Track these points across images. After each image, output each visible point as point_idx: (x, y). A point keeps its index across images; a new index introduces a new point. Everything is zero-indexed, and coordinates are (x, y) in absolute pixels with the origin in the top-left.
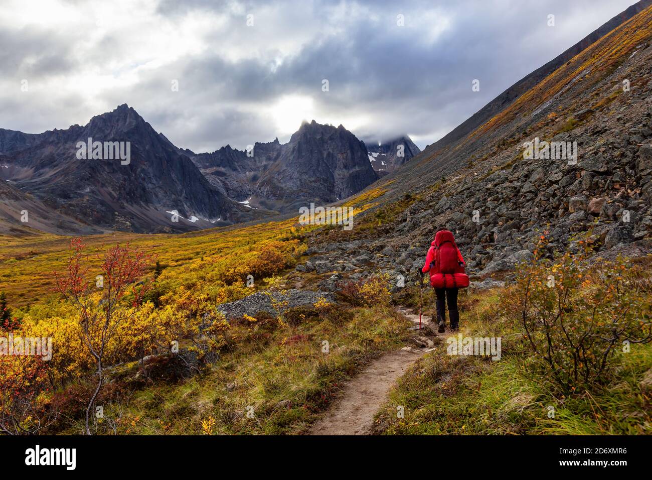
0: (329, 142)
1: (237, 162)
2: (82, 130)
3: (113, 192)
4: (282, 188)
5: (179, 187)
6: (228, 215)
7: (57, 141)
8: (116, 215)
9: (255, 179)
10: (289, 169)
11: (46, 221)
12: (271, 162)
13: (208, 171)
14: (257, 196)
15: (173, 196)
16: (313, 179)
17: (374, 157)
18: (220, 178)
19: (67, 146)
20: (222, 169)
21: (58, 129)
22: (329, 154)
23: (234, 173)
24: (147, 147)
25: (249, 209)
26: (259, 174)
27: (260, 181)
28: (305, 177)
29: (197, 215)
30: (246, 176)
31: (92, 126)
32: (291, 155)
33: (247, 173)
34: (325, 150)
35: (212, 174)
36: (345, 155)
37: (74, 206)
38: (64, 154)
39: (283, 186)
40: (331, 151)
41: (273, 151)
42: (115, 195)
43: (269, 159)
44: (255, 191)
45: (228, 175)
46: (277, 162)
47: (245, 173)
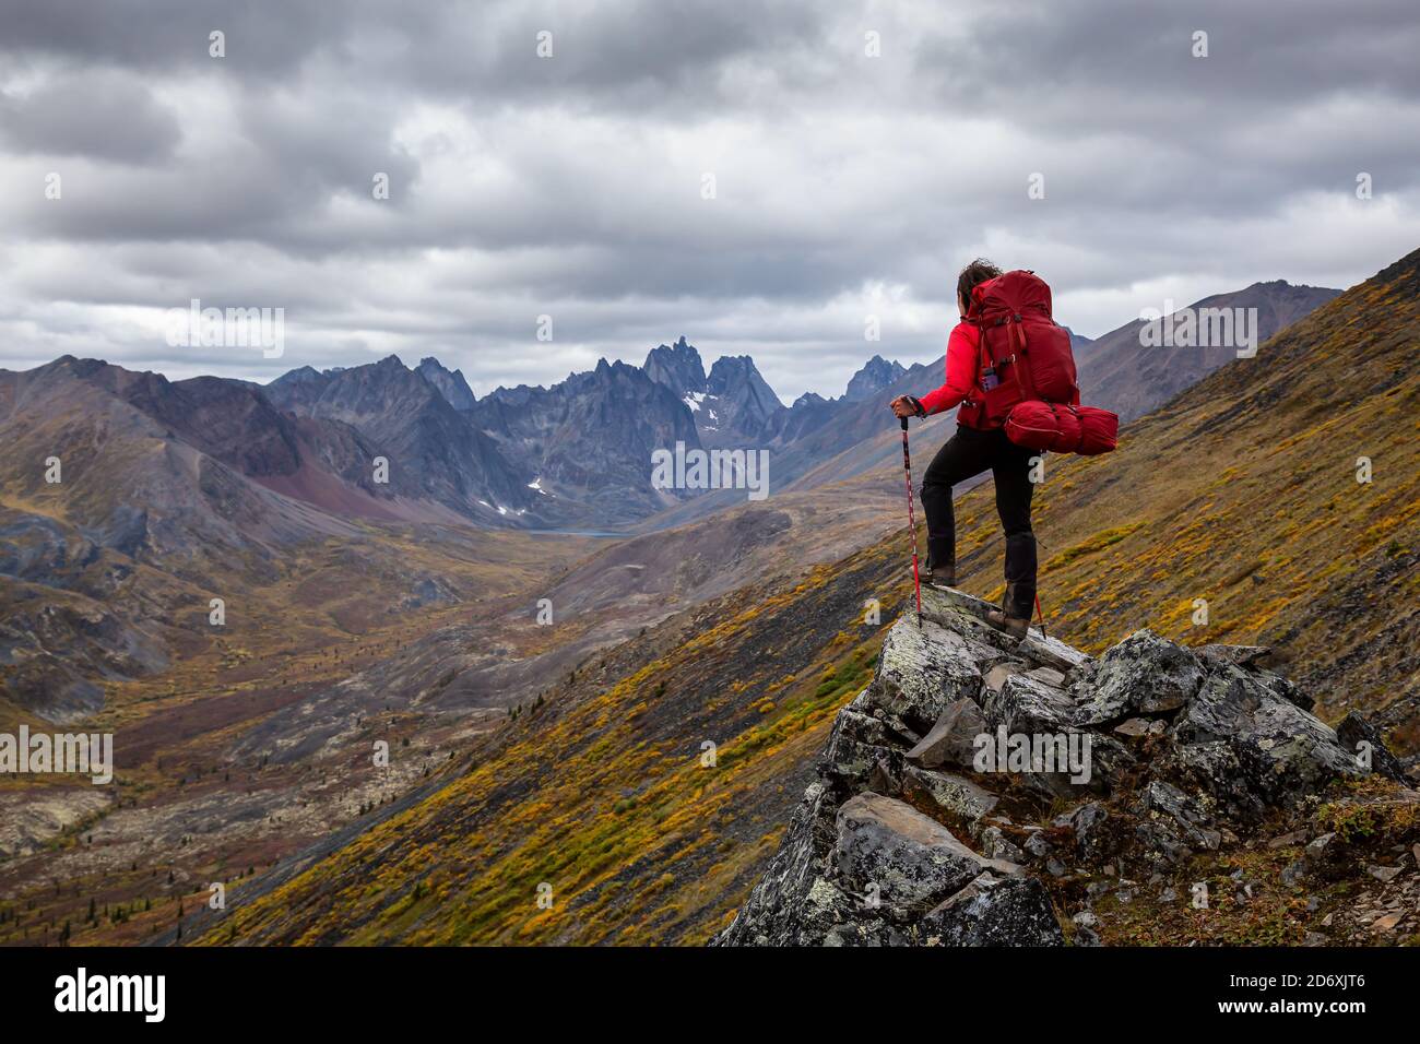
0: (644, 406)
1: (510, 424)
4: (581, 470)
9: (538, 450)
10: (587, 440)
12: (556, 424)
14: (547, 477)
16: (624, 459)
22: (644, 424)
23: (510, 440)
26: (542, 443)
27: (546, 455)
28: (612, 455)
30: (525, 445)
32: (586, 416)
33: (526, 441)
34: (638, 417)
36: (666, 428)
39: (582, 465)
40: (646, 420)
41: (557, 406)
43: (552, 419)
44: (543, 470)
45: (502, 443)
46: (565, 425)
47: (522, 440)
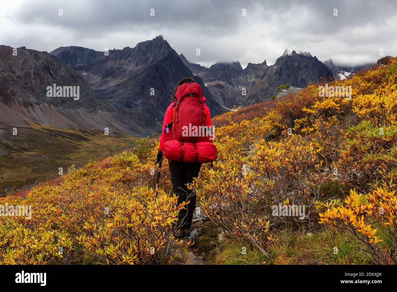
0: (304, 69)
1: (233, 78)
2: (132, 51)
7: (115, 58)
10: (271, 87)
12: (259, 80)
13: (212, 84)
14: (245, 105)
18: (220, 90)
19: (122, 62)
20: (222, 83)
21: (116, 49)
23: (230, 86)
27: (248, 94)
30: (239, 89)
32: (274, 76)
34: (300, 76)
35: (215, 86)
38: (120, 68)
40: (304, 77)
41: (261, 71)
43: (257, 77)
44: (244, 102)
45: (226, 87)
46: (263, 80)
47: (238, 87)
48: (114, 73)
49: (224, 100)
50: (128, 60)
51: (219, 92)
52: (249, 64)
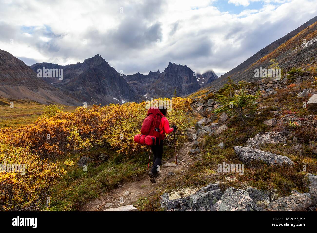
0: (181, 72)
1: (142, 79)
2: (81, 65)
3: (91, 89)
4: (160, 91)
5: (118, 88)
6: (137, 101)
7: (71, 69)
8: (92, 98)
9: (149, 86)
10: (163, 83)
11: (62, 100)
12: (156, 80)
13: (130, 82)
14: (150, 93)
15: (116, 92)
16: (173, 87)
17: (199, 79)
18: (135, 85)
19: (75, 71)
20: (136, 82)
21: (72, 64)
22: (180, 77)
23: (141, 84)
24: (106, 72)
25: (146, 99)
26: (151, 84)
27: (151, 87)
28: (169, 86)
29: (125, 100)
30: (146, 85)
31: (85, 63)
32: (164, 77)
33: (146, 84)
34: (178, 75)
35: (132, 84)
36: (187, 78)
37: (75, 94)
38: (74, 74)
39: (160, 90)
40: (181, 76)
41: (157, 75)
42: (92, 90)
43: (155, 78)
44: (149, 91)
45: (138, 84)
46: (158, 80)
47: (145, 84)
48: (70, 76)
49: (138, 91)
50: (79, 69)
51: (134, 87)
52: (150, 72)
